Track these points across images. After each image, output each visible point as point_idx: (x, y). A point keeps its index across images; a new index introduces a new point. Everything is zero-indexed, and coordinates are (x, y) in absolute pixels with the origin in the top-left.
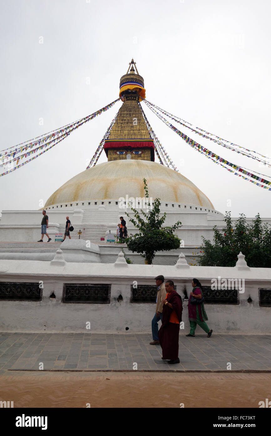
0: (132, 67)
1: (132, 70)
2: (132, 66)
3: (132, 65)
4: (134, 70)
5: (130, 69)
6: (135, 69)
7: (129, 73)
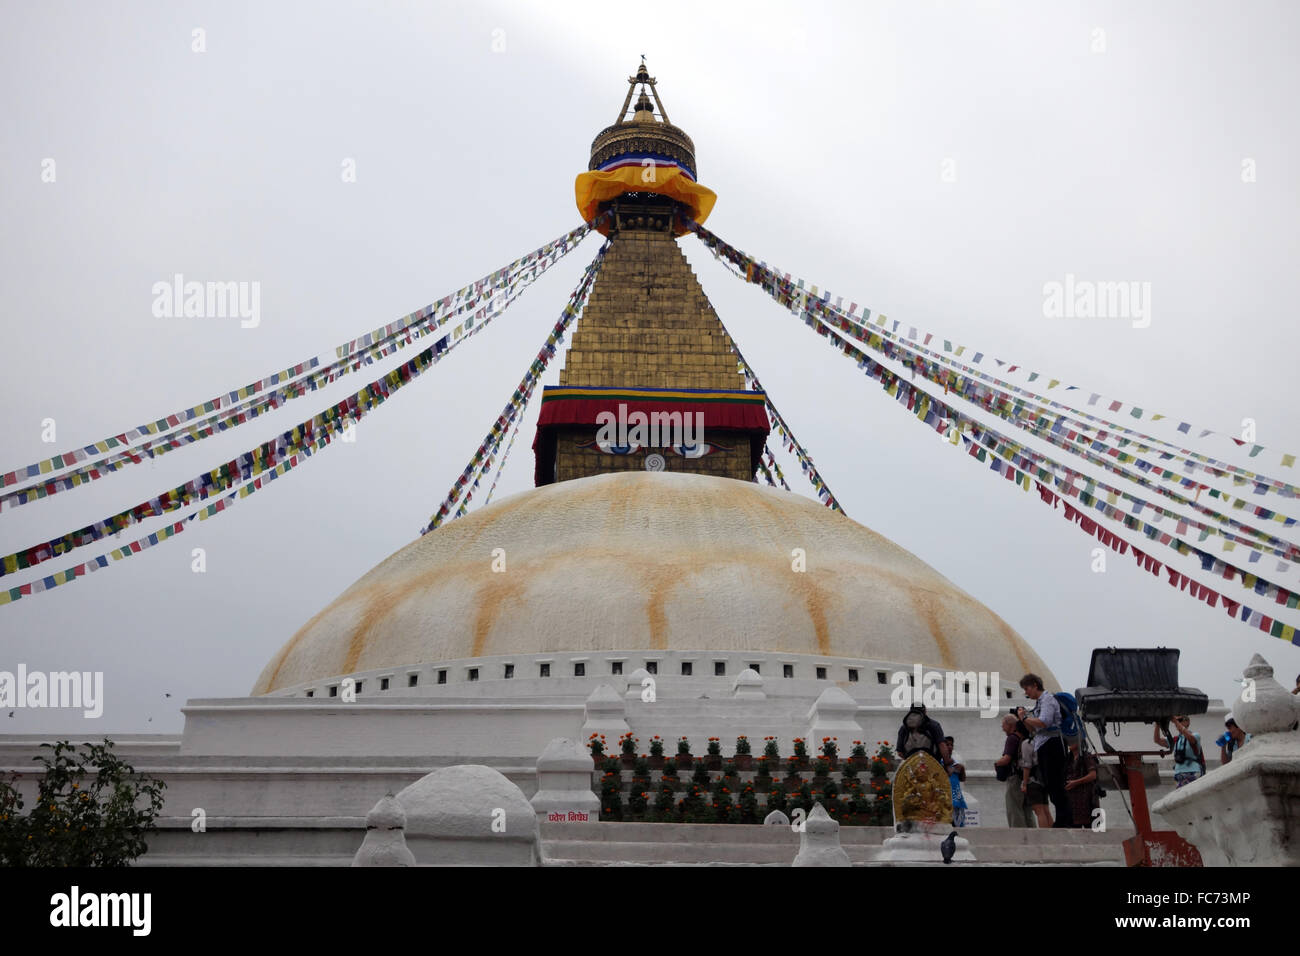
0: (643, 94)
1: (644, 106)
2: (643, 90)
3: (639, 86)
4: (650, 108)
5: (635, 101)
6: (652, 101)
7: (629, 117)
